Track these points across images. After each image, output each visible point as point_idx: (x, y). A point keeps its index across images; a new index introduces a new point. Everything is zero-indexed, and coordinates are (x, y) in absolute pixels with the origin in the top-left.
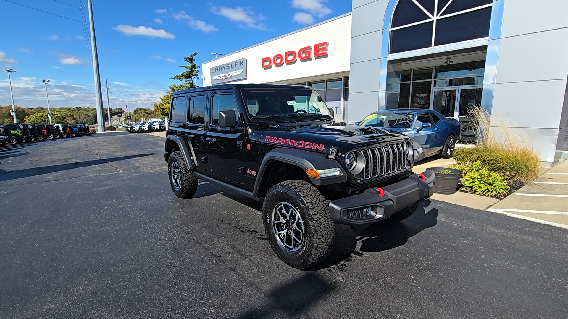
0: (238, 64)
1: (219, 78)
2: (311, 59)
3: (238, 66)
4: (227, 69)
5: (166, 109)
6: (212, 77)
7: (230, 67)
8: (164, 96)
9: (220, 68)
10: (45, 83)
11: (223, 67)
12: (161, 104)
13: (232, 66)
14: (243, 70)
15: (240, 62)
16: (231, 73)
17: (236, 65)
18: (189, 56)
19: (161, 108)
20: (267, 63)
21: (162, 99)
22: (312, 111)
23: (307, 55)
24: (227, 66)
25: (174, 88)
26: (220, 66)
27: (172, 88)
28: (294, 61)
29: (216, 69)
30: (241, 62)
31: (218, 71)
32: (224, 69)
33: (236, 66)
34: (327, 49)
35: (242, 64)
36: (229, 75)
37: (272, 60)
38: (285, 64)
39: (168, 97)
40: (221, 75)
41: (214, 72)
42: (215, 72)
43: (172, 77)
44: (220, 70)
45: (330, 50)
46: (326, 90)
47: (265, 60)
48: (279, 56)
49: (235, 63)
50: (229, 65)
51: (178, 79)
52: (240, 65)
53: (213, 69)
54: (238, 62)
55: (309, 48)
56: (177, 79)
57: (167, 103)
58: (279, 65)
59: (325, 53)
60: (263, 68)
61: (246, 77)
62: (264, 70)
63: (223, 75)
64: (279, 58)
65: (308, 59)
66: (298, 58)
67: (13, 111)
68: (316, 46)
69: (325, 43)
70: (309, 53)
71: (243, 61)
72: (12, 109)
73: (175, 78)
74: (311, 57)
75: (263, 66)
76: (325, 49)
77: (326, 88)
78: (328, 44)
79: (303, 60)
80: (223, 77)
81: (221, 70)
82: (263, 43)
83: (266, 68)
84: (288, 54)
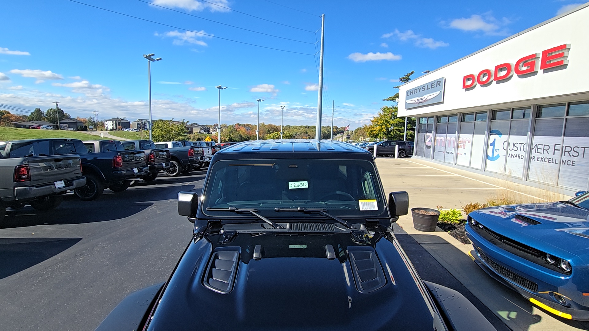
0: (434, 85)
1: (414, 102)
2: (535, 73)
3: (434, 87)
4: (423, 91)
5: (375, 131)
6: (407, 101)
7: (426, 89)
8: (374, 118)
9: (416, 90)
10: (282, 108)
11: (419, 89)
12: (371, 126)
13: (428, 88)
14: (439, 92)
15: (437, 82)
16: (425, 96)
17: (433, 86)
18: (405, 76)
19: (371, 130)
20: (469, 83)
21: (372, 121)
22: (538, 149)
23: (530, 68)
24: (423, 88)
25: (386, 110)
26: (416, 88)
27: (384, 110)
28: (508, 78)
29: (412, 92)
30: (439, 83)
31: (413, 94)
32: (420, 92)
33: (432, 88)
34: (565, 55)
35: (439, 85)
36: (424, 98)
37: (476, 78)
38: (495, 82)
39: (378, 119)
40: (416, 99)
41: (409, 95)
42: (411, 95)
43: (385, 99)
44: (415, 93)
45: (571, 58)
46: (566, 119)
47: (467, 78)
48: (486, 72)
49: (432, 84)
50: (425, 86)
51: (391, 100)
52: (437, 86)
53: (409, 92)
54: (435, 83)
55: (533, 56)
56: (389, 100)
57: (376, 124)
58: (485, 84)
59: (562, 61)
60: (464, 89)
61: (442, 101)
62: (465, 91)
63: (418, 98)
64: (486, 75)
65: (531, 72)
66: (513, 73)
67: (257, 131)
68: (545, 53)
69: (563, 47)
70: (532, 65)
71: (440, 82)
72: (257, 129)
73: (387, 99)
74: (536, 71)
75: (464, 86)
76: (561, 55)
77: (567, 115)
78: (568, 47)
79: (522, 75)
80: (417, 101)
81: (417, 93)
82: (467, 56)
83: (467, 88)
84: (499, 68)
